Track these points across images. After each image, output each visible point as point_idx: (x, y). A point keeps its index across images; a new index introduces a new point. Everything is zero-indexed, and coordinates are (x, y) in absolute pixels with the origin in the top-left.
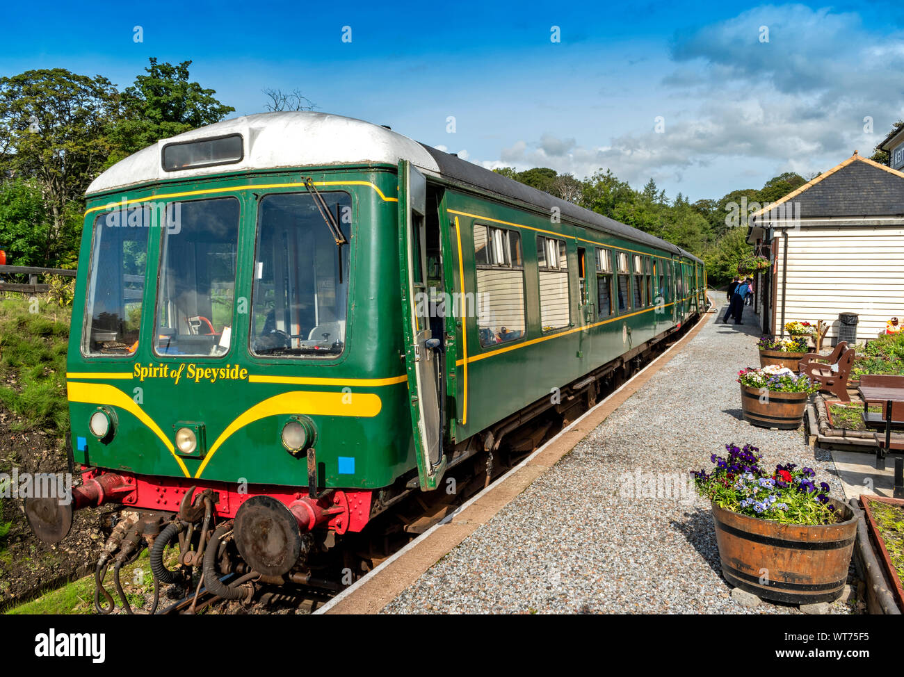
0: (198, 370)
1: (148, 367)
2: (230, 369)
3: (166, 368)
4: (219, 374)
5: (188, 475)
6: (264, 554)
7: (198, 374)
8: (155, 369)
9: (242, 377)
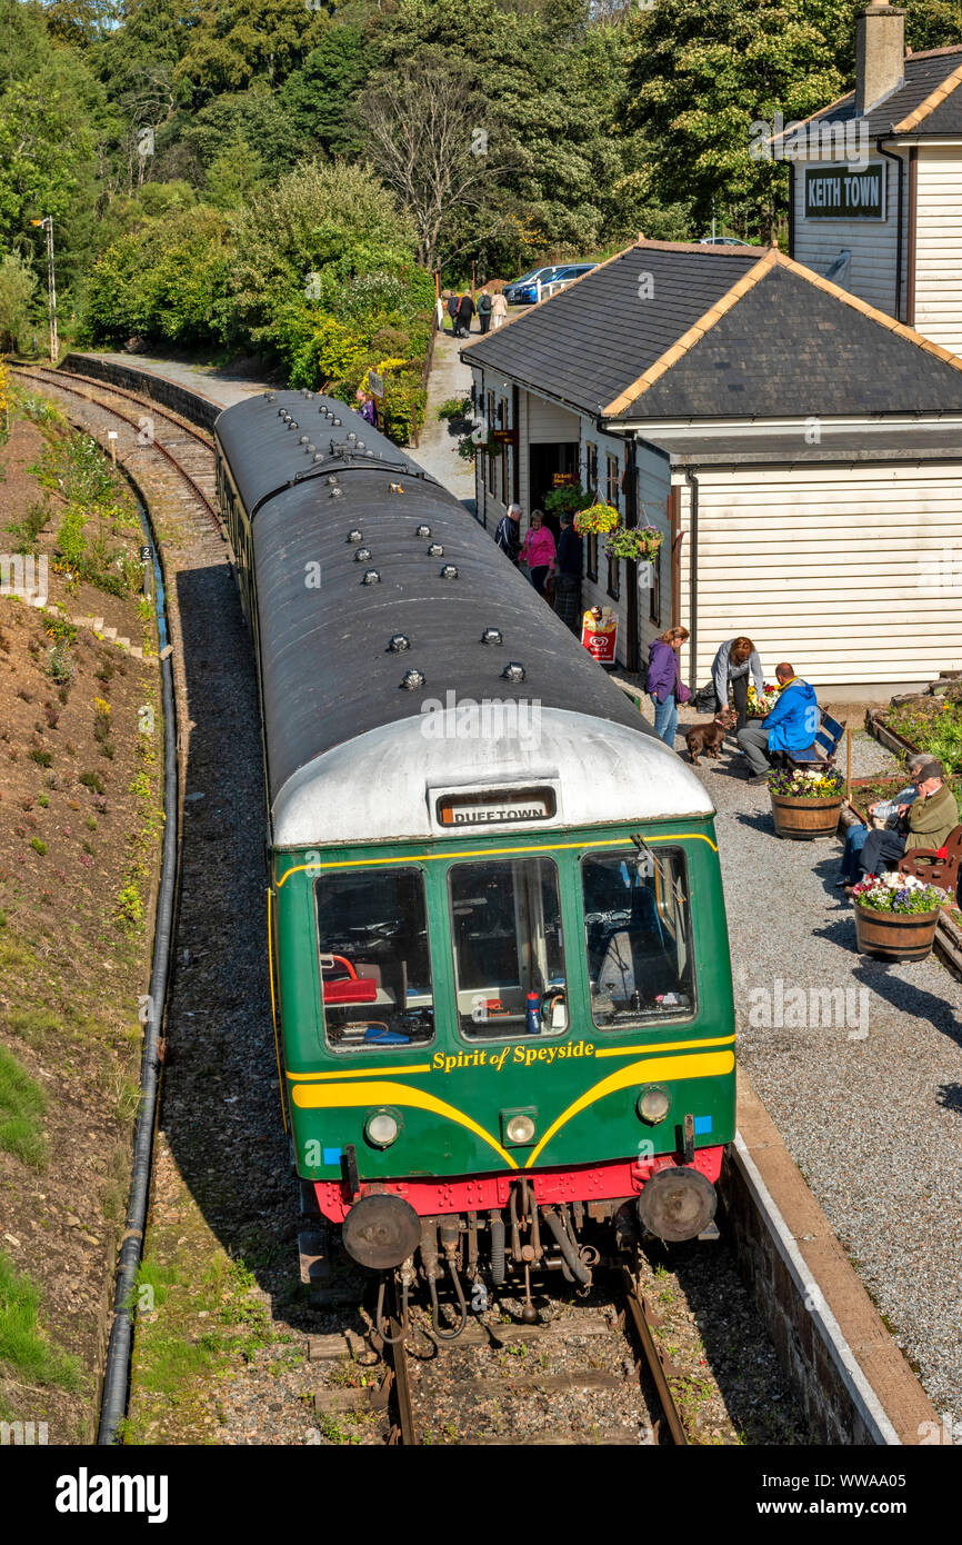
0: (529, 1052)
1: (456, 1055)
2: (573, 1046)
3: (483, 1055)
4: (557, 1053)
5: (514, 1165)
6: (677, 1222)
7: (527, 1056)
8: (467, 1058)
9: (588, 1053)
